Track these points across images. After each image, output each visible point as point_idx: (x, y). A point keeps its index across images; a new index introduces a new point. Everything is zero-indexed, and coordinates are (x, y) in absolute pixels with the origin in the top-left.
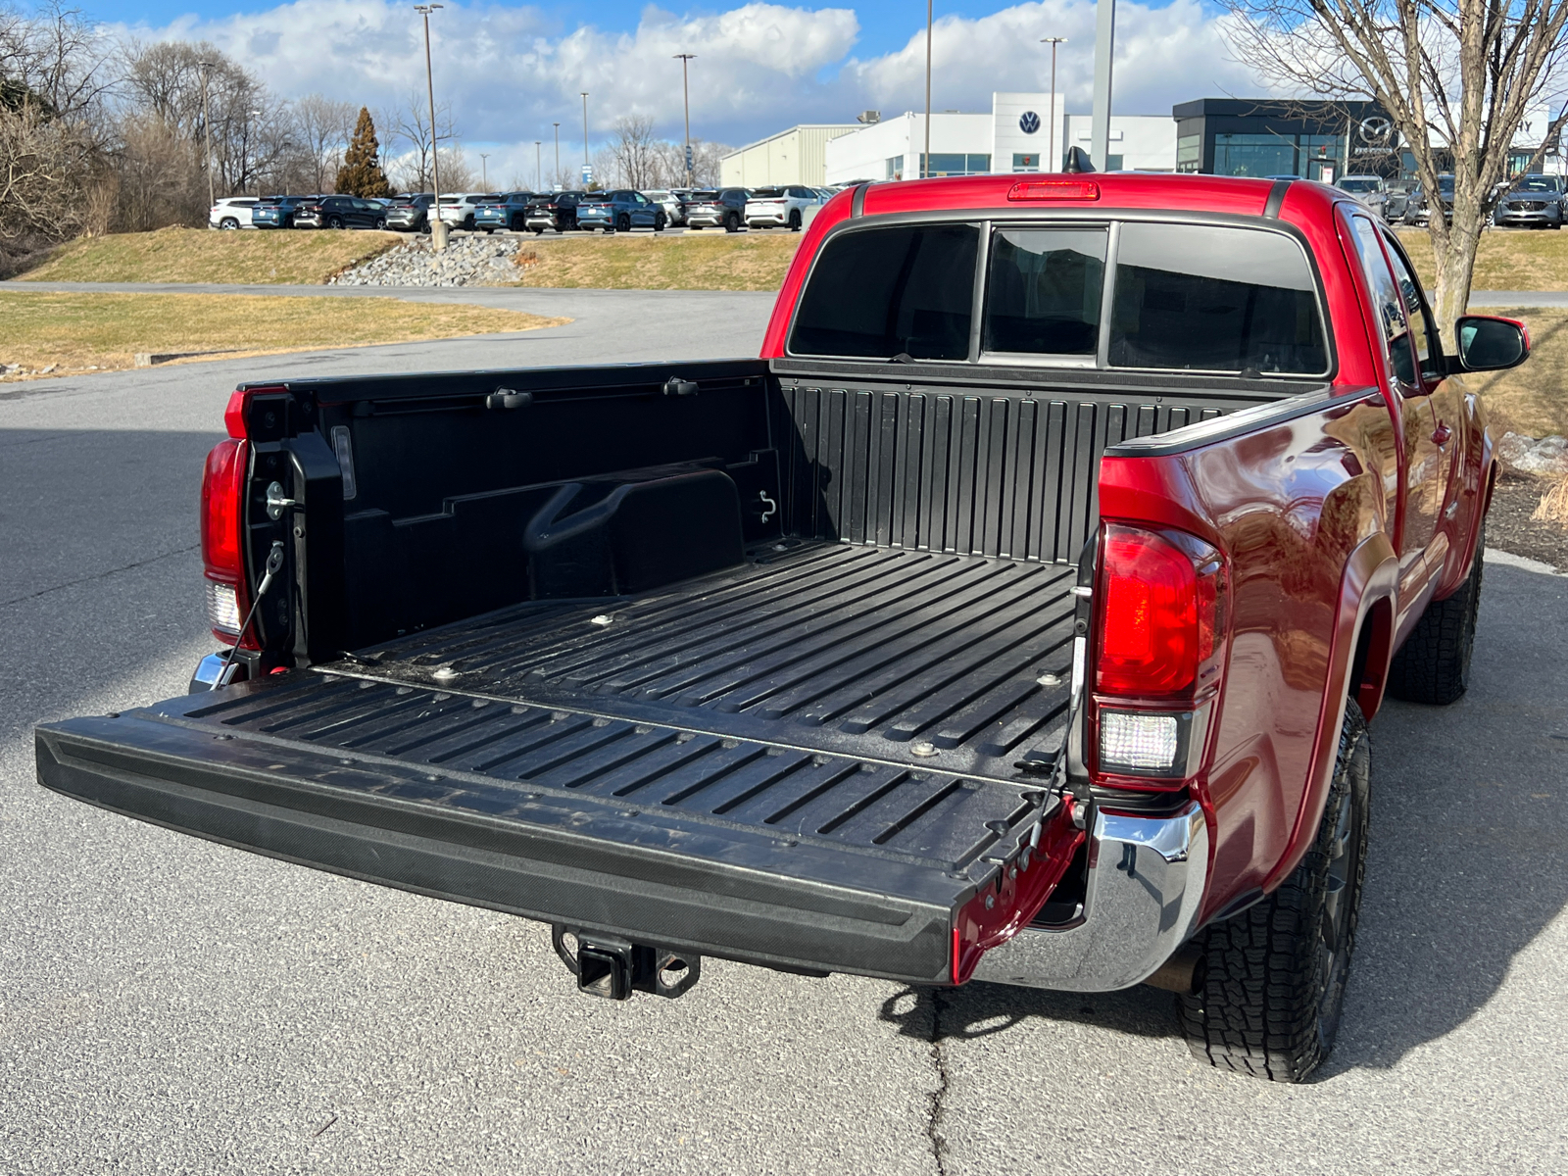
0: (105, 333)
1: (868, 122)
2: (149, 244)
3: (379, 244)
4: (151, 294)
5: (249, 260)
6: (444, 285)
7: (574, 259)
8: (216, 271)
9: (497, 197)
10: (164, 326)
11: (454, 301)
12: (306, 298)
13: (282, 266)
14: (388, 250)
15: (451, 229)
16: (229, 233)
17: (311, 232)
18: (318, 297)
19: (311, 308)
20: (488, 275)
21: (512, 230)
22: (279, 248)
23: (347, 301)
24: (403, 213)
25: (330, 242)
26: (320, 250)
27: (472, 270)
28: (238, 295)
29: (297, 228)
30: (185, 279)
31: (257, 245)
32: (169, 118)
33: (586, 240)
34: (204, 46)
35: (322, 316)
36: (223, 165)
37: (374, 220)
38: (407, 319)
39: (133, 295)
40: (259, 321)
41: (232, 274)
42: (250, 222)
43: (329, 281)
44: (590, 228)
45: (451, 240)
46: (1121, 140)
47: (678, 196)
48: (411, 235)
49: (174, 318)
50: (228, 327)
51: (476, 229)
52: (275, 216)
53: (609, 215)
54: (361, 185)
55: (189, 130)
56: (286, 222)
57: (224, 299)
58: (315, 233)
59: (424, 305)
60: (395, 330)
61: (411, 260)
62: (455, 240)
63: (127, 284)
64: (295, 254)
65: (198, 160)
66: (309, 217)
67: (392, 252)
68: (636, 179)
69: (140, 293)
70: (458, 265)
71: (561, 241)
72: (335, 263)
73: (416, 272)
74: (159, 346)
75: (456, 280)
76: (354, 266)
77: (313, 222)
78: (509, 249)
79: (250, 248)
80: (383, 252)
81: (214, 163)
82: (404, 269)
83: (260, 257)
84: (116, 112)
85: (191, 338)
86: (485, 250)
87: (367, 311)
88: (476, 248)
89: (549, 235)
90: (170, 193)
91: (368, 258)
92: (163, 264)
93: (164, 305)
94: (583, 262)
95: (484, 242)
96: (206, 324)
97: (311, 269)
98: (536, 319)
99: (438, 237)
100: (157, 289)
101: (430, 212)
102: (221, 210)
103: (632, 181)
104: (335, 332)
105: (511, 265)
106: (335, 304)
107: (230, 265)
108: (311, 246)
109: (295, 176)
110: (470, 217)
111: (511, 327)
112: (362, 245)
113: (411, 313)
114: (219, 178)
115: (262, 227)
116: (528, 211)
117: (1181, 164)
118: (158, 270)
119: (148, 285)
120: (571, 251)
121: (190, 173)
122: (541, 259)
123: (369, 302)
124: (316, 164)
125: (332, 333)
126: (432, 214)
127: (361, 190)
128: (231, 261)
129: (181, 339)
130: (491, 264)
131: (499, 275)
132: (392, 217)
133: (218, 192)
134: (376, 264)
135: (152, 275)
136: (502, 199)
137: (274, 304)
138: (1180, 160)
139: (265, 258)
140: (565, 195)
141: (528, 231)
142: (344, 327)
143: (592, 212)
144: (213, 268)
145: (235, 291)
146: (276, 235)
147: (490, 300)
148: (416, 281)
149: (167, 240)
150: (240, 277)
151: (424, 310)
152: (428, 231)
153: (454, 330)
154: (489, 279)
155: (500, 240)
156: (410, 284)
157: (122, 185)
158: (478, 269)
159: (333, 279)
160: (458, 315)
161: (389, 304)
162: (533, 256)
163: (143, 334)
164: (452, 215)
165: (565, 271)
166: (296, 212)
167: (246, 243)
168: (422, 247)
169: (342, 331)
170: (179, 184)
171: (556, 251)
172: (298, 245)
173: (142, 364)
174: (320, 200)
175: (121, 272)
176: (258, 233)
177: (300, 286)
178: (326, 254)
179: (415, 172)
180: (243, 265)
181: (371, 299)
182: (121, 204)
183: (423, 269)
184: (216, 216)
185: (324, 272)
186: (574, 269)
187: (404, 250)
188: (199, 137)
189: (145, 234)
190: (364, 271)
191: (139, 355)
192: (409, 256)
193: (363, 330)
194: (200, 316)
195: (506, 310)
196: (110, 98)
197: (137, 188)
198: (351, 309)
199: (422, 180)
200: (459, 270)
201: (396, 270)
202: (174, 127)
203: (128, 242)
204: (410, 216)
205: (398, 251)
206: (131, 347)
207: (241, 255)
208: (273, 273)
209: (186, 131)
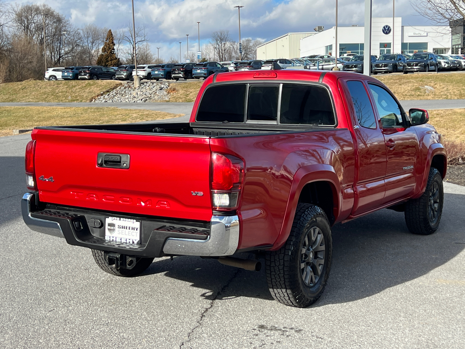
0: (2, 122)
1: (319, 31)
2: (20, 87)
3: (112, 86)
4: (20, 107)
5: (60, 93)
6: (138, 102)
7: (191, 90)
8: (46, 97)
9: (160, 66)
10: (25, 119)
11: (139, 108)
12: (82, 108)
13: (73, 95)
14: (116, 88)
15: (141, 79)
16: (52, 82)
17: (85, 81)
18: (86, 107)
19: (83, 112)
20: (156, 97)
21: (166, 79)
22: (72, 88)
23: (97, 109)
24: (122, 73)
25: (92, 85)
26: (89, 88)
27: (150, 96)
28: (54, 107)
29: (80, 79)
30: (34, 101)
31: (63, 87)
32: (29, 35)
33: (196, 83)
34: (44, 6)
35: (87, 115)
36: (51, 53)
37: (111, 76)
38: (120, 116)
39: (13, 107)
40: (63, 117)
41: (53, 98)
42: (61, 77)
43: (92, 101)
44: (198, 78)
45: (141, 84)
46: (427, 36)
47: (235, 64)
48: (125, 82)
49: (29, 116)
50: (50, 120)
51: (152, 79)
52: (71, 75)
53: (206, 72)
54: (107, 61)
55: (38, 40)
56: (75, 77)
57: (49, 109)
58: (87, 82)
59: (127, 110)
60: (115, 120)
61: (125, 92)
62: (143, 83)
63: (11, 103)
64: (78, 90)
65: (41, 52)
66: (85, 75)
67: (118, 89)
68: (221, 56)
69: (16, 107)
70: (144, 94)
71: (186, 83)
72: (95, 93)
73: (127, 97)
74: (23, 127)
75: (143, 100)
76: (102, 95)
77: (86, 77)
78: (165, 87)
79: (60, 88)
80: (114, 89)
81: (48, 53)
82: (122, 96)
83: (64, 92)
84: (9, 33)
85: (35, 124)
86: (155, 88)
87: (105, 113)
88: (152, 86)
89: (181, 81)
90: (30, 66)
91: (108, 91)
92: (25, 94)
93: (25, 111)
94: (195, 91)
95: (155, 84)
96: (41, 119)
97: (85, 96)
98: (171, 115)
99: (136, 83)
100: (23, 105)
101: (133, 72)
102: (49, 72)
103: (220, 57)
104: (92, 121)
105: (165, 93)
106: (93, 110)
107: (52, 95)
108: (85, 87)
109: (81, 58)
110: (149, 74)
111: (160, 118)
112: (106, 86)
113: (122, 113)
114: (49, 59)
115: (65, 79)
116: (173, 71)
117: (453, 46)
118: (24, 97)
119: (19, 103)
120: (190, 87)
121: (38, 57)
122: (177, 91)
123: (106, 109)
124: (90, 53)
125: (91, 121)
126: (134, 73)
127: (107, 64)
128: (53, 93)
129: (31, 124)
130: (157, 93)
131: (160, 97)
132: (118, 75)
133: (49, 65)
134: (111, 93)
135: (21, 99)
136: (163, 66)
137: (68, 110)
138: (453, 44)
139: (66, 92)
140: (188, 65)
141: (173, 79)
142: (95, 119)
143: (199, 71)
144: (46, 96)
145: (53, 105)
146: (71, 82)
147: (154, 108)
148: (127, 100)
149: (27, 85)
150: (56, 99)
151: (127, 112)
152: (133, 80)
153: (138, 120)
154: (156, 99)
155: (161, 83)
156: (124, 102)
157: (10, 63)
158: (152, 95)
159: (94, 100)
160: (140, 114)
161: (114, 110)
162: (174, 90)
163: (17, 123)
164: (142, 73)
165: (187, 95)
166: (79, 73)
167: (59, 86)
168: (130, 87)
169: (94, 121)
170: (33, 62)
171: (184, 87)
172: (80, 86)
173: (16, 134)
174: (89, 68)
175: (9, 98)
176: (64, 82)
177: (80, 103)
178: (91, 90)
179: (130, 55)
180: (58, 95)
181: (107, 108)
182: (10, 71)
183: (130, 95)
184: (47, 75)
185: (90, 97)
186: (191, 94)
187: (122, 88)
188: (41, 42)
189: (19, 83)
190: (106, 96)
191: (14, 131)
192: (125, 90)
193: (102, 120)
194: (39, 115)
195: (160, 112)
196: (6, 28)
197: (16, 64)
198: (99, 112)
199: (132, 58)
200: (144, 96)
201: (119, 96)
202: (31, 38)
203: (12, 86)
204: (125, 74)
205: (120, 88)
206: (11, 128)
207: (57, 91)
208: (70, 98)
209: (36, 40)
